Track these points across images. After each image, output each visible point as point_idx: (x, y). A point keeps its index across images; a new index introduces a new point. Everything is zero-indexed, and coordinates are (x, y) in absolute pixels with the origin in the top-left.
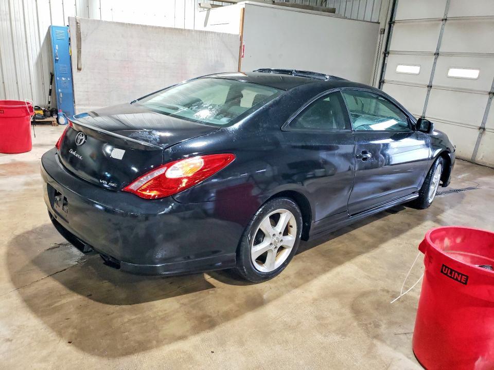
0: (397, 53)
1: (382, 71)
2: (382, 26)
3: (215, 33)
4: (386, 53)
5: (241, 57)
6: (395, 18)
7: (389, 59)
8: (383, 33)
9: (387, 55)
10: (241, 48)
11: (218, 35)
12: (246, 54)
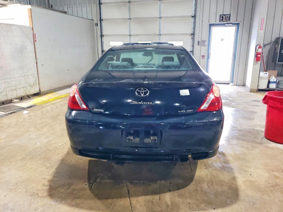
0: (107, 35)
1: (102, 46)
2: (95, 22)
3: (16, 25)
4: (102, 36)
5: (35, 41)
6: (102, 18)
7: (104, 39)
8: (97, 25)
9: (102, 37)
10: (34, 36)
11: (18, 27)
12: (37, 39)
